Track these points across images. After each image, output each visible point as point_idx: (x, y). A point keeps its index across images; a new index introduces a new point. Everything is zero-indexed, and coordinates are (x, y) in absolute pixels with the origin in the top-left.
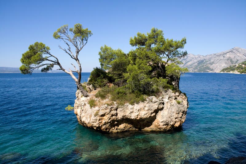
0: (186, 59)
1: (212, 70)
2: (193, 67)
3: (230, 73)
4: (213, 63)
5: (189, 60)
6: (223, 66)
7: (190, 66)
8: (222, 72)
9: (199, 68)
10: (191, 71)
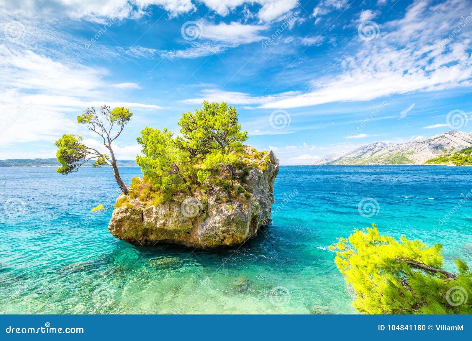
0: (373, 149)
1: (412, 161)
2: (383, 158)
3: (440, 165)
4: (413, 152)
5: (377, 150)
6: (429, 156)
7: (379, 157)
8: (427, 164)
9: (392, 159)
10: (381, 163)
